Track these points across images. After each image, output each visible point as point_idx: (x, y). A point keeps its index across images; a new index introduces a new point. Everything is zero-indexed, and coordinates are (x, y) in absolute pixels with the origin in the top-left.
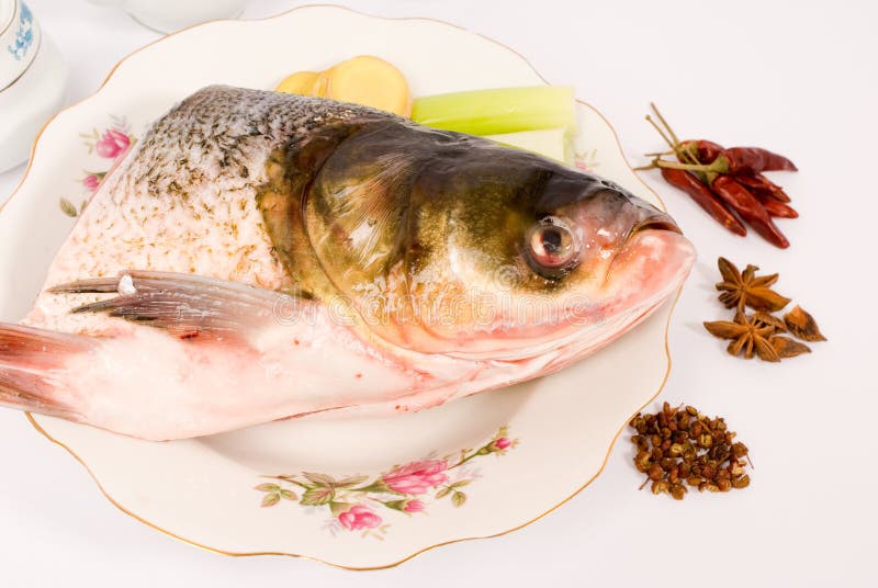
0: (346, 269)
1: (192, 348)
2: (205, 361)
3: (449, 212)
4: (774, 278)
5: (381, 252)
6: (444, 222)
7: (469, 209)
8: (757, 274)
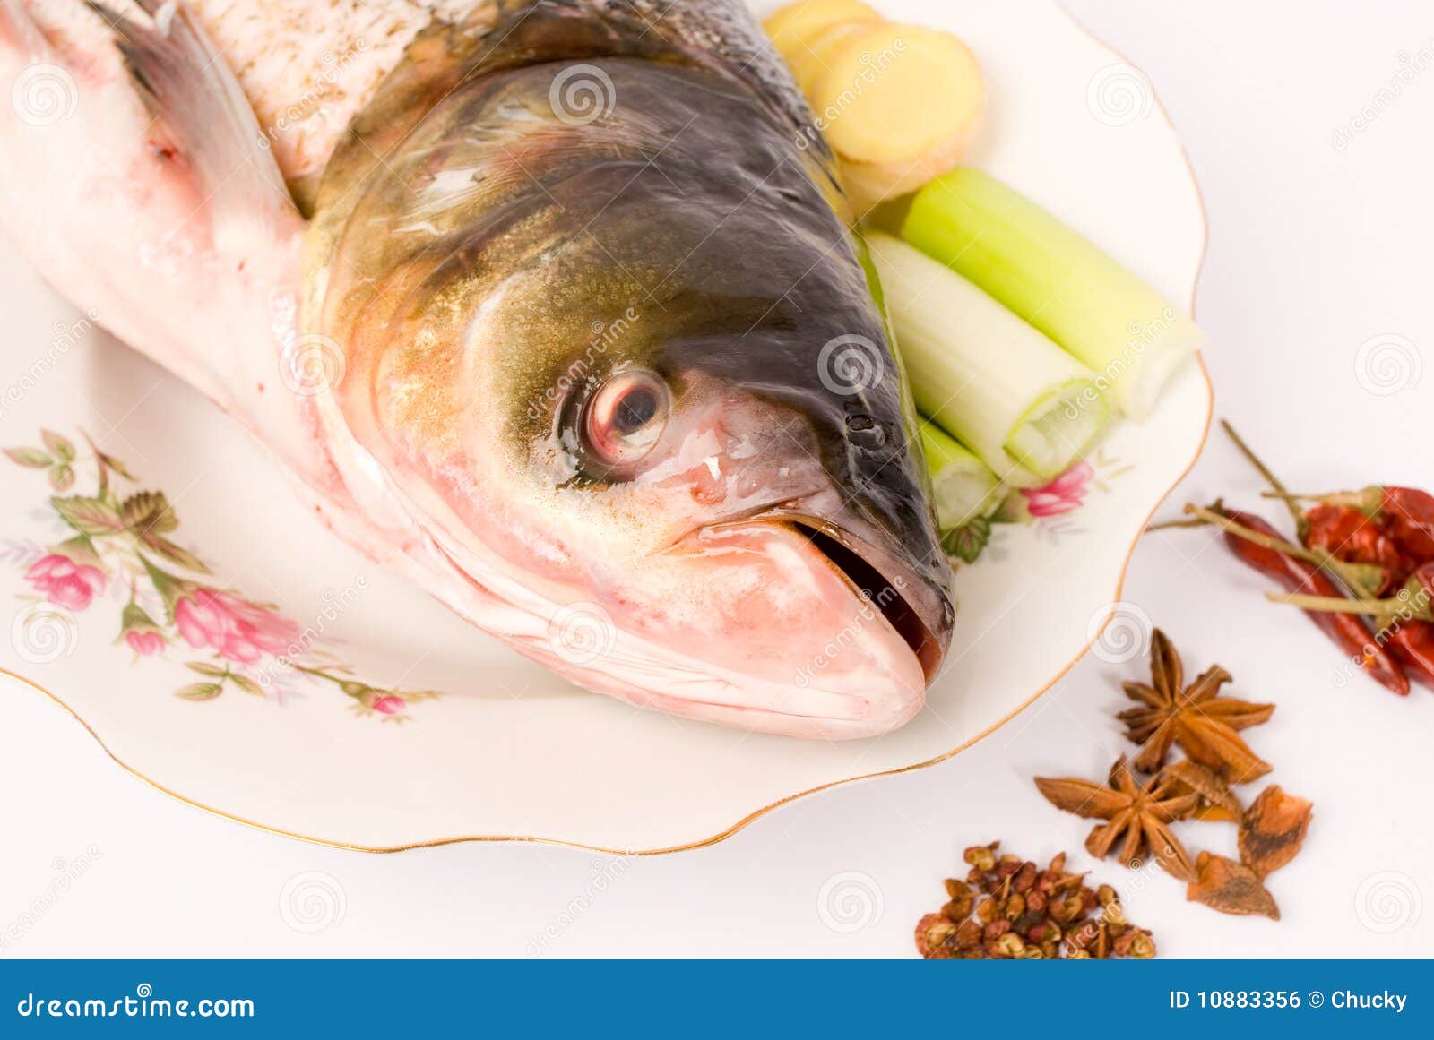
0: (383, 213)
1: (154, 170)
2: (145, 198)
3: (563, 241)
4: (1262, 713)
5: (438, 228)
6: (540, 250)
7: (587, 258)
8: (1225, 689)
